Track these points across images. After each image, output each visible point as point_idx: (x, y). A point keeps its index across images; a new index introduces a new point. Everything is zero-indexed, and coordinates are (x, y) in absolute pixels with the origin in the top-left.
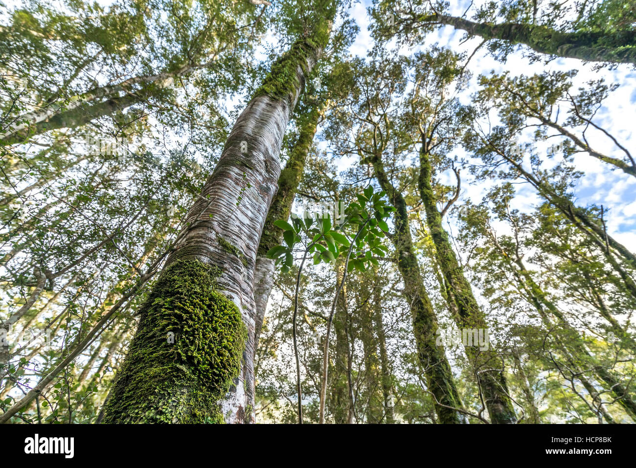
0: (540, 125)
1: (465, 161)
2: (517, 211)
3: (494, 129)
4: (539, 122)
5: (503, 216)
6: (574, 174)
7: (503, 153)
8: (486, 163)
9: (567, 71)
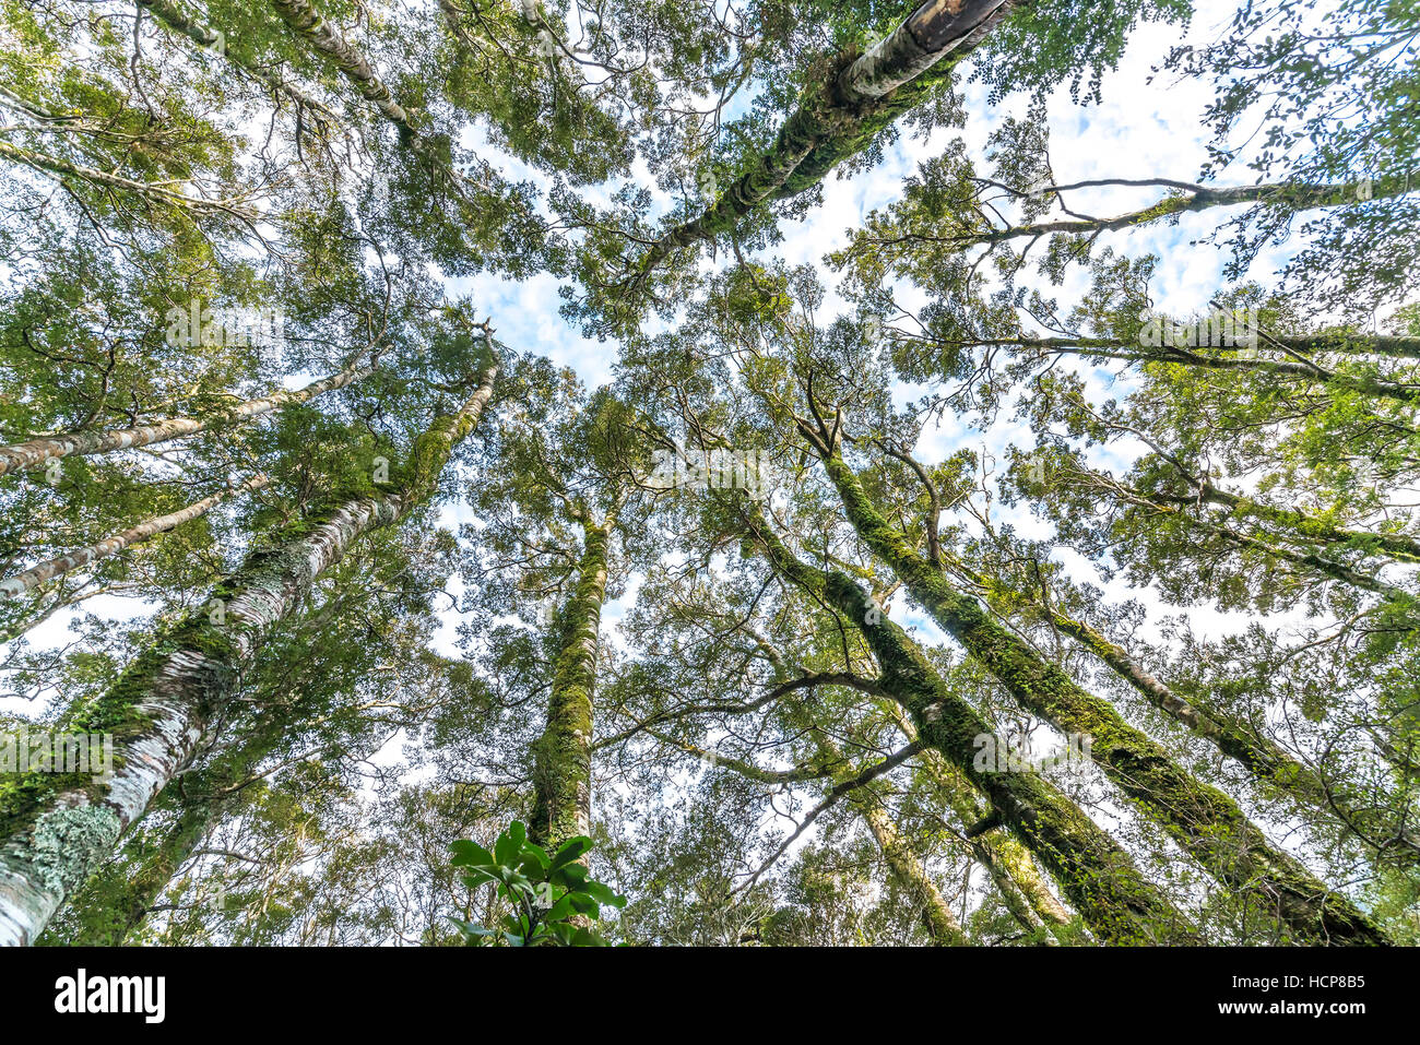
0: (991, 250)
1: (932, 400)
2: (1113, 404)
3: (923, 318)
4: (985, 247)
5: (1099, 432)
6: (1136, 270)
7: (976, 339)
8: (966, 376)
9: (944, 151)
